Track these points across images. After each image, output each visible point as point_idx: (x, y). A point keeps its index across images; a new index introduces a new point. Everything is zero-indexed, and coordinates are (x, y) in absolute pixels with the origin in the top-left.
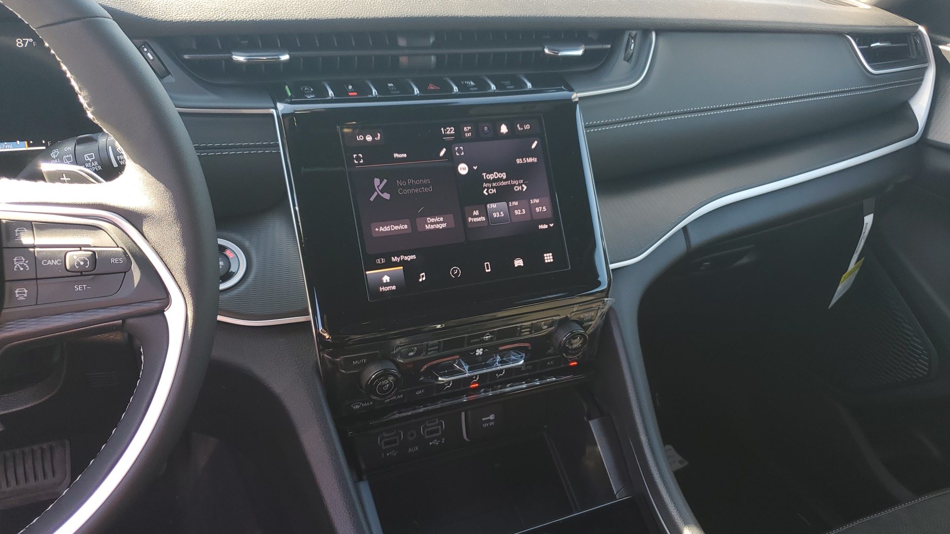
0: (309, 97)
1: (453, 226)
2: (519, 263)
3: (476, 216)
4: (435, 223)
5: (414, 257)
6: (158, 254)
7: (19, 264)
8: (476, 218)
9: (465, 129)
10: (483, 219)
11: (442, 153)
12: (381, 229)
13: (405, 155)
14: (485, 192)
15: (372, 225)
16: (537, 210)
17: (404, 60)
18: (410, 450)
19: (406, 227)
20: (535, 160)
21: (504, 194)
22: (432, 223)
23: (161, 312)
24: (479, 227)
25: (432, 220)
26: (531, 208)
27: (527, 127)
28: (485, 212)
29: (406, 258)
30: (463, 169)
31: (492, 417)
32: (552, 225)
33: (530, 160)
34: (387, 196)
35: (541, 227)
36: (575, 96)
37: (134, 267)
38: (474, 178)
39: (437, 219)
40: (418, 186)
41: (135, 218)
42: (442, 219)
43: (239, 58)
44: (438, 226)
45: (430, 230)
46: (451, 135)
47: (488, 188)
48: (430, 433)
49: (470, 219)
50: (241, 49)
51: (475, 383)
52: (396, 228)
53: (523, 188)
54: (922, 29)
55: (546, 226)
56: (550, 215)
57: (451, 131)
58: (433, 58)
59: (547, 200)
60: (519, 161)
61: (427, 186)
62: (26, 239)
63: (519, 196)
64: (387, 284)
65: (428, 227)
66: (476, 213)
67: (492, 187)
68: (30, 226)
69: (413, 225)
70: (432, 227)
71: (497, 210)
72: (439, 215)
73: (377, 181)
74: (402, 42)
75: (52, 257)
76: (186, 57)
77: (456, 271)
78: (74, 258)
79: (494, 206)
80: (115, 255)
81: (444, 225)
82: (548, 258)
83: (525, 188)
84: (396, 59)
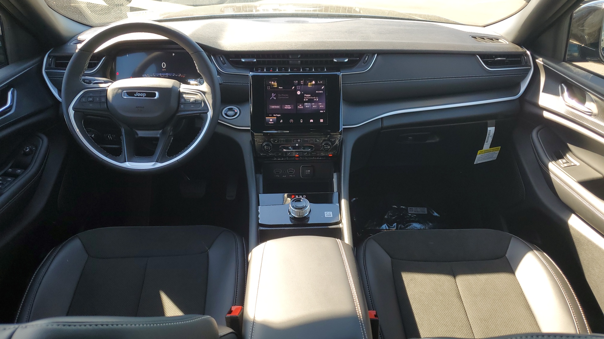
0: (259, 71)
1: (293, 108)
2: (312, 121)
3: (300, 106)
4: (288, 107)
5: (280, 115)
6: (207, 100)
7: (182, 100)
8: (300, 107)
9: (301, 82)
10: (303, 107)
11: (293, 88)
12: (272, 107)
13: (282, 88)
14: (304, 100)
15: (270, 105)
16: (320, 106)
17: (291, 62)
18: (283, 176)
19: (279, 107)
20: (322, 92)
21: (310, 101)
22: (287, 107)
23: (206, 113)
24: (301, 109)
25: (287, 106)
26: (318, 106)
27: (321, 82)
28: (303, 105)
29: (278, 115)
30: (299, 93)
31: (309, 171)
32: (324, 111)
33: (321, 92)
34: (275, 98)
35: (321, 111)
36: (340, 74)
37: (203, 103)
38: (302, 96)
39: (288, 106)
40: (284, 96)
41: (204, 93)
42: (290, 106)
43: (243, 60)
44: (288, 108)
45: (286, 109)
46: (297, 83)
47: (306, 99)
48: (290, 173)
49: (298, 107)
50: (243, 58)
51: (297, 155)
52: (276, 107)
53: (317, 100)
54: (528, 53)
55: (322, 111)
56: (324, 108)
57: (297, 82)
58: (299, 62)
59: (324, 104)
60: (317, 92)
61: (287, 96)
62: (184, 96)
63: (315, 102)
64: (271, 122)
65: (285, 108)
66: (301, 105)
67: (307, 99)
68: (185, 93)
69: (281, 107)
70: (287, 108)
71: (307, 105)
72: (289, 105)
73: (273, 94)
74: (290, 57)
75: (188, 100)
76: (230, 59)
77: (292, 121)
78: (192, 100)
79: (306, 104)
80: (199, 100)
81: (290, 108)
82: (322, 121)
83: (318, 100)
84: (288, 61)
